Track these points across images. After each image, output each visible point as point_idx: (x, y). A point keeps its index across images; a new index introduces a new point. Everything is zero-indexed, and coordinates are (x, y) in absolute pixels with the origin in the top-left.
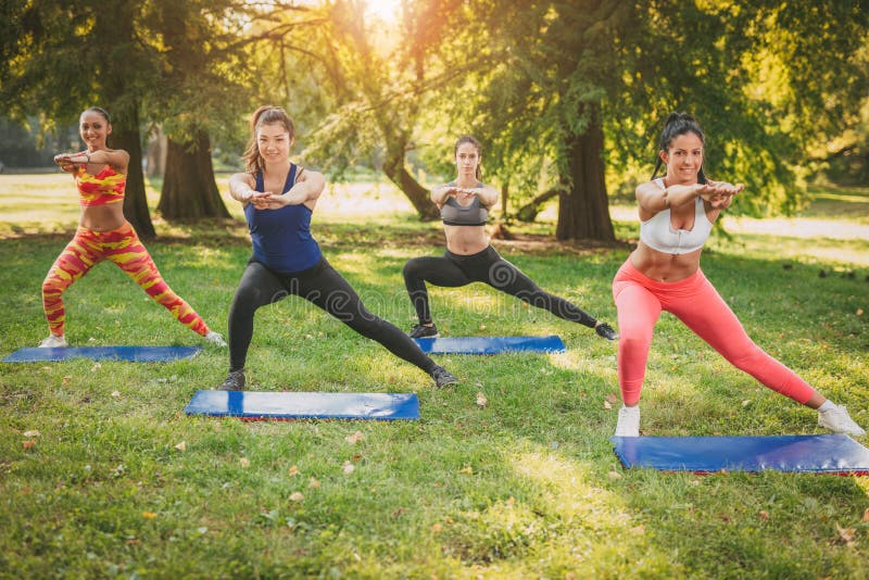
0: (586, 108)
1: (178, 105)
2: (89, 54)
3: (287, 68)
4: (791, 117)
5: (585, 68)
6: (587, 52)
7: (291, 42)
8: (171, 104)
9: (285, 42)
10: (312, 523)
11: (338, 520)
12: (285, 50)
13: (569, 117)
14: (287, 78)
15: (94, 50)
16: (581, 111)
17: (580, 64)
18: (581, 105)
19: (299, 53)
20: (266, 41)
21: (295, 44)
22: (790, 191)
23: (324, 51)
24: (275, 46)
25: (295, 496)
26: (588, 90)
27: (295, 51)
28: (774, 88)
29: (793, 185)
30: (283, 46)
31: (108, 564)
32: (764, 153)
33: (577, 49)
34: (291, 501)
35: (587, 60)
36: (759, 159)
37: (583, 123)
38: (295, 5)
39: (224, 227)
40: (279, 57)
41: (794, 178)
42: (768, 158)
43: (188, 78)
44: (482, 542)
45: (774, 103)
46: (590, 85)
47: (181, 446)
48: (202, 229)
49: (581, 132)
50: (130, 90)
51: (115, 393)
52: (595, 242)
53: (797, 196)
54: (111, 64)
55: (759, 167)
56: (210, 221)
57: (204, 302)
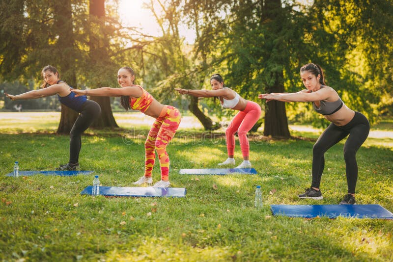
0: (274, 74)
1: (93, 74)
2: (54, 52)
3: (144, 62)
4: (370, 81)
5: (274, 57)
6: (274, 50)
7: (146, 50)
8: (90, 74)
9: (143, 50)
10: (128, 232)
11: (139, 231)
12: (144, 54)
13: (266, 78)
14: (145, 66)
15: (56, 50)
16: (272, 76)
17: (271, 55)
18: (272, 73)
19: (150, 55)
20: (135, 49)
21: (148, 51)
22: (371, 115)
23: (161, 54)
24: (139, 52)
25: (122, 223)
26: (275, 67)
27: (148, 54)
28: (362, 69)
29: (372, 113)
30: (143, 52)
31: (33, 244)
32: (358, 98)
33: (270, 49)
34: (120, 225)
35: (274, 54)
36: (356, 101)
37: (273, 81)
38: (149, 35)
39: (115, 131)
40: (141, 56)
41: (372, 110)
42: (360, 101)
43: (97, 62)
44: (203, 241)
45: (363, 75)
46: (276, 65)
47: (76, 205)
48: (105, 131)
49: (272, 85)
50: (72, 68)
51: (52, 187)
52: (280, 137)
53: (374, 118)
54: (64, 56)
55: (356, 105)
56: (108, 128)
57: (98, 155)
